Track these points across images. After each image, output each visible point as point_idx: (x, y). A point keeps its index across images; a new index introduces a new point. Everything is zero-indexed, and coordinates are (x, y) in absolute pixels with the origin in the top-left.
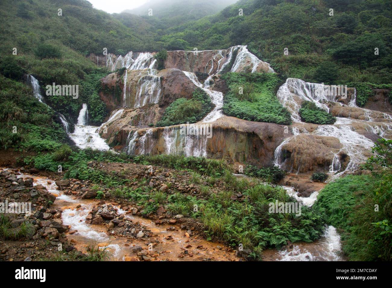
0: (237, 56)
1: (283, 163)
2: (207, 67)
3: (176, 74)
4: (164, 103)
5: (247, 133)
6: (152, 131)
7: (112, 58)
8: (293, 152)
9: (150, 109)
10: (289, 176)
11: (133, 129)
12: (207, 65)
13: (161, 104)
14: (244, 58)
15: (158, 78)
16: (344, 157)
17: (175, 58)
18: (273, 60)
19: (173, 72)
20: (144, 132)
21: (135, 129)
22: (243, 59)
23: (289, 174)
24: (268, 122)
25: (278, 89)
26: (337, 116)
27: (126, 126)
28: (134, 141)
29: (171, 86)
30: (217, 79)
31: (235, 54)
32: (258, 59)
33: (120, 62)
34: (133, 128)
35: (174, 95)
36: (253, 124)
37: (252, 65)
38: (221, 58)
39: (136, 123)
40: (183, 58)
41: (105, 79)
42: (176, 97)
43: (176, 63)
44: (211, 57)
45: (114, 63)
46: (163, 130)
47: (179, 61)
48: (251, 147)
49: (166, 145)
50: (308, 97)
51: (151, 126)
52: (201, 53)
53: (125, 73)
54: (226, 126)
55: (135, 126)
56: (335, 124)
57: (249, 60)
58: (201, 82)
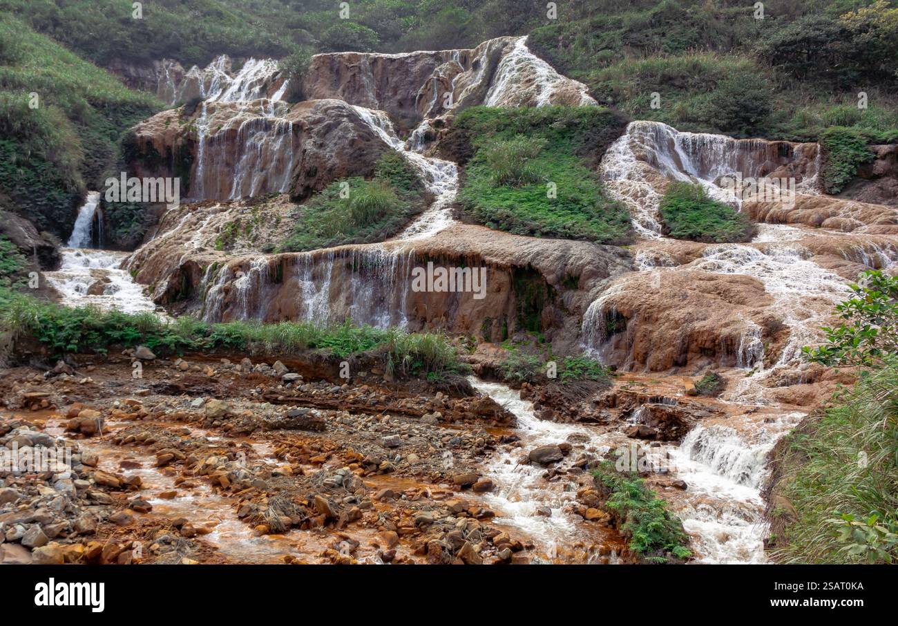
0: (500, 64)
1: (606, 346)
2: (421, 96)
3: (335, 112)
4: (304, 190)
5: (514, 266)
6: (267, 262)
7: (172, 71)
8: (632, 317)
9: (266, 206)
10: (623, 379)
11: (219, 260)
12: (420, 92)
13: (297, 195)
14: (518, 70)
15: (287, 124)
16: (773, 331)
17: (338, 72)
18: (593, 74)
19: (329, 109)
20: (244, 266)
21: (224, 259)
22: (513, 73)
23: (622, 374)
24: (571, 238)
25: (604, 152)
26: (762, 220)
27: (201, 250)
28: (220, 291)
29: (321, 146)
30: (444, 127)
31: (495, 60)
32: (555, 73)
33: (194, 82)
34: (220, 257)
35: (330, 170)
36: (528, 243)
37: (539, 89)
38: (458, 73)
39: (227, 244)
40: (360, 73)
41: (145, 127)
42: (333, 175)
43: (341, 87)
44: (430, 69)
45: (177, 85)
46: (294, 261)
47: (349, 82)
48: (524, 304)
49: (302, 300)
50: (686, 172)
51: (269, 251)
52: (407, 58)
53: (201, 111)
54: (459, 249)
55: (226, 249)
56: (755, 241)
57: (532, 77)
58: (402, 136)
